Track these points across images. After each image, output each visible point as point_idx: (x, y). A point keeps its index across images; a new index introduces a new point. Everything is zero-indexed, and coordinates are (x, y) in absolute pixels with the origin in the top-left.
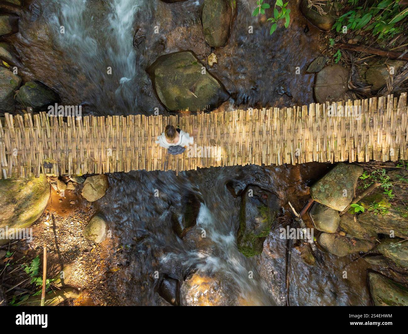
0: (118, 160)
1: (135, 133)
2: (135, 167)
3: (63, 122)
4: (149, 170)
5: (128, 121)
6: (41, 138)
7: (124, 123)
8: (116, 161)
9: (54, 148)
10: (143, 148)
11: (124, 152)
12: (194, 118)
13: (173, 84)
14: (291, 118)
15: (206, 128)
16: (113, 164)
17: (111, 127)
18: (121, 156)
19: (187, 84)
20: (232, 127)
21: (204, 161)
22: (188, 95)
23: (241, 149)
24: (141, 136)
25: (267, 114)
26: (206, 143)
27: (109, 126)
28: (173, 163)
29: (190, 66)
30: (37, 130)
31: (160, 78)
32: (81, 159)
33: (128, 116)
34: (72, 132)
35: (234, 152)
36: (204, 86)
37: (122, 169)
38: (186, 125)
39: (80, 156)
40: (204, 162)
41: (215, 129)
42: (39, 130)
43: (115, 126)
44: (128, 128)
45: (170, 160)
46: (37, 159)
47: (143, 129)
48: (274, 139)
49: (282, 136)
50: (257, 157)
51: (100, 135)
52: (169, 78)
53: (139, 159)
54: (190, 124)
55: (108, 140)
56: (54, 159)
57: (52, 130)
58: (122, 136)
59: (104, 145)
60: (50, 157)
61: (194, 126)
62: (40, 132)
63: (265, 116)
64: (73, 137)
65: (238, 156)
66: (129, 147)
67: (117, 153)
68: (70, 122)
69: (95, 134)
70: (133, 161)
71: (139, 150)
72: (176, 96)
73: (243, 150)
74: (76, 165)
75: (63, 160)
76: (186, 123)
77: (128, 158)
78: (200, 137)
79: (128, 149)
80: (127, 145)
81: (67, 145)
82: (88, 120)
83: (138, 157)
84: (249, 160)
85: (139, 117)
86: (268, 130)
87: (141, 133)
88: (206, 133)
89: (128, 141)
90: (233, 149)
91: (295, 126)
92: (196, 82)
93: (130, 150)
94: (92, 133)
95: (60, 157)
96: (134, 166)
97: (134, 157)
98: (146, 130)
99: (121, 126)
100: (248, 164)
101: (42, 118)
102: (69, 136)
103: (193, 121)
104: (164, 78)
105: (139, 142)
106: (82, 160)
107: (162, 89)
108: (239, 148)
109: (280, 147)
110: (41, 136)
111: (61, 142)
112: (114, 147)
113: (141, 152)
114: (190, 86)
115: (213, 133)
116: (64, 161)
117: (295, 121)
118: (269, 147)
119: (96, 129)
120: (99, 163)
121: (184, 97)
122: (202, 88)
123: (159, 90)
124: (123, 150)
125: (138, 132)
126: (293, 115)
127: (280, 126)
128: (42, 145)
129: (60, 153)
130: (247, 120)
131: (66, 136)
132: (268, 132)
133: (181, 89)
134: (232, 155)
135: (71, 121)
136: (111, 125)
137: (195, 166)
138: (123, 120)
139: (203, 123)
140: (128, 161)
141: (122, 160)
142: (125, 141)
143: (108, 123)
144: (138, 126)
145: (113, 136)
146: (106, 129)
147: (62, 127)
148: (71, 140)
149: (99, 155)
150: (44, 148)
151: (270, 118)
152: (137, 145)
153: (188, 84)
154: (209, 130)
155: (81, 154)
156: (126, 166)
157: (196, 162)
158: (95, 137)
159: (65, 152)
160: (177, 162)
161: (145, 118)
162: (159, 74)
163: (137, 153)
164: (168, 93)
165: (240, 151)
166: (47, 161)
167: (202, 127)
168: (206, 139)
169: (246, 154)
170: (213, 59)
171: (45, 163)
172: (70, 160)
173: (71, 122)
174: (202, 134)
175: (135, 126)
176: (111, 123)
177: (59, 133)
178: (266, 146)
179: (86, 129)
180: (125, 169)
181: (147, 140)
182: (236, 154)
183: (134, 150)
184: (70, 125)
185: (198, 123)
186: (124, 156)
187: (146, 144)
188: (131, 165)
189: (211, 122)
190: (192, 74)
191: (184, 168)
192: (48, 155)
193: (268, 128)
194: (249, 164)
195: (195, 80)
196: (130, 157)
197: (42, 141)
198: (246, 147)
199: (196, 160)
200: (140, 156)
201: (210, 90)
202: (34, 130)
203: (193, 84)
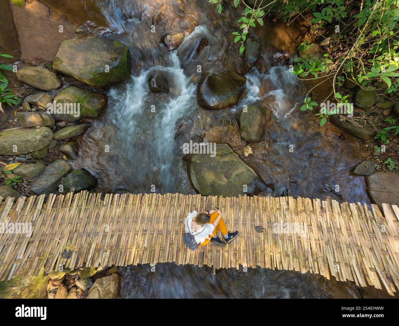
0: (145, 246)
1: (170, 213)
2: (164, 257)
3: (100, 200)
4: (180, 263)
5: (164, 200)
6: (73, 219)
7: (160, 201)
8: (143, 248)
9: (81, 230)
10: (177, 232)
11: (154, 236)
12: (235, 200)
13: (209, 170)
14: (359, 216)
15: (249, 213)
16: (139, 253)
17: (146, 206)
18: (150, 242)
19: (222, 171)
20: (280, 215)
21: (248, 256)
22: (223, 181)
23: (296, 246)
24: (176, 217)
25: (324, 206)
26: (249, 232)
27: (145, 204)
28: (209, 256)
29: (226, 155)
30: (72, 210)
31: (197, 164)
32: (105, 244)
33: (165, 195)
34: (105, 211)
35: (287, 249)
36: (240, 173)
37: (148, 260)
38: (227, 207)
39: (105, 241)
40: (248, 258)
41: (260, 215)
42: (74, 210)
43: (150, 205)
44: (163, 207)
45: (206, 251)
46: (59, 246)
47: (179, 209)
48: (340, 240)
49: (352, 238)
50: (321, 263)
51: (133, 215)
52: (205, 164)
53: (170, 246)
54: (231, 207)
55: (139, 221)
56: (76, 246)
57: (87, 209)
58: (156, 216)
59: (135, 226)
60: (73, 243)
61: (235, 209)
62: (74, 213)
63: (322, 208)
64: (105, 217)
65: (293, 256)
66: (161, 230)
67: (147, 237)
68: (106, 201)
69: (128, 214)
70: (162, 249)
71: (172, 234)
72: (211, 181)
73: (298, 248)
74: (97, 254)
75: (86, 246)
76: (226, 205)
77: (157, 245)
78: (243, 224)
79: (160, 233)
80: (159, 227)
81: (96, 226)
82: (125, 198)
83: (168, 244)
84: (310, 265)
85: (177, 196)
86: (329, 226)
87: (176, 213)
88: (249, 219)
89: (161, 223)
90: (285, 244)
91: (368, 227)
92: (231, 169)
93: (162, 234)
94: (126, 212)
95: (84, 243)
96: (162, 256)
97: (164, 244)
98: (182, 210)
99: (157, 205)
100: (309, 272)
101: (81, 197)
102: (101, 216)
103: (234, 203)
104: (200, 164)
105: (173, 224)
106: (105, 247)
107: (197, 173)
108: (294, 245)
109: (354, 255)
110: (74, 216)
111: (91, 223)
112: (144, 229)
113: (174, 238)
114: (226, 172)
115: (258, 220)
116: (86, 248)
117: (365, 221)
118: (335, 251)
119: (130, 208)
120: (123, 251)
121: (219, 182)
122: (237, 175)
123: (194, 175)
124: (153, 234)
125: (173, 213)
126: (360, 213)
127: (346, 224)
128: (70, 228)
129: (86, 236)
130: (299, 210)
131: (98, 216)
132: (329, 229)
133: (217, 175)
134: (284, 253)
135: (108, 198)
136: (147, 203)
137: (237, 262)
138: (160, 198)
139: (245, 207)
140: (157, 248)
141: (150, 248)
142: (158, 223)
143: (143, 202)
144: (174, 205)
145: (146, 216)
146: (141, 207)
147: (97, 206)
148: (102, 220)
149: (127, 239)
150: (71, 231)
151: (329, 212)
152: (170, 227)
153: (224, 170)
154: (253, 216)
155: (107, 238)
156: (154, 255)
157: (237, 257)
158: (127, 217)
159: (91, 236)
160: (215, 255)
161: (183, 197)
162: (196, 160)
163: (169, 239)
164: (203, 177)
165: (295, 249)
166: (68, 248)
167: (244, 212)
168: (250, 227)
169: (304, 255)
170: (248, 151)
171: (65, 251)
172: (93, 246)
173: (108, 200)
174: (244, 220)
175: (172, 205)
176: (147, 201)
177: (92, 213)
178: (332, 248)
179: (120, 207)
180: (151, 260)
181: (181, 222)
182: (290, 252)
183: (165, 234)
184: (106, 203)
185: (240, 207)
186: (153, 242)
187: (180, 227)
188: (159, 255)
189: (255, 206)
190: (228, 162)
191: (223, 265)
192: (71, 240)
193: (329, 224)
194: (311, 272)
195: (230, 167)
196: (160, 243)
197: (71, 223)
198: (303, 245)
199: (237, 254)
200: (171, 242)
201: (246, 178)
202: (70, 210)
203: (229, 171)
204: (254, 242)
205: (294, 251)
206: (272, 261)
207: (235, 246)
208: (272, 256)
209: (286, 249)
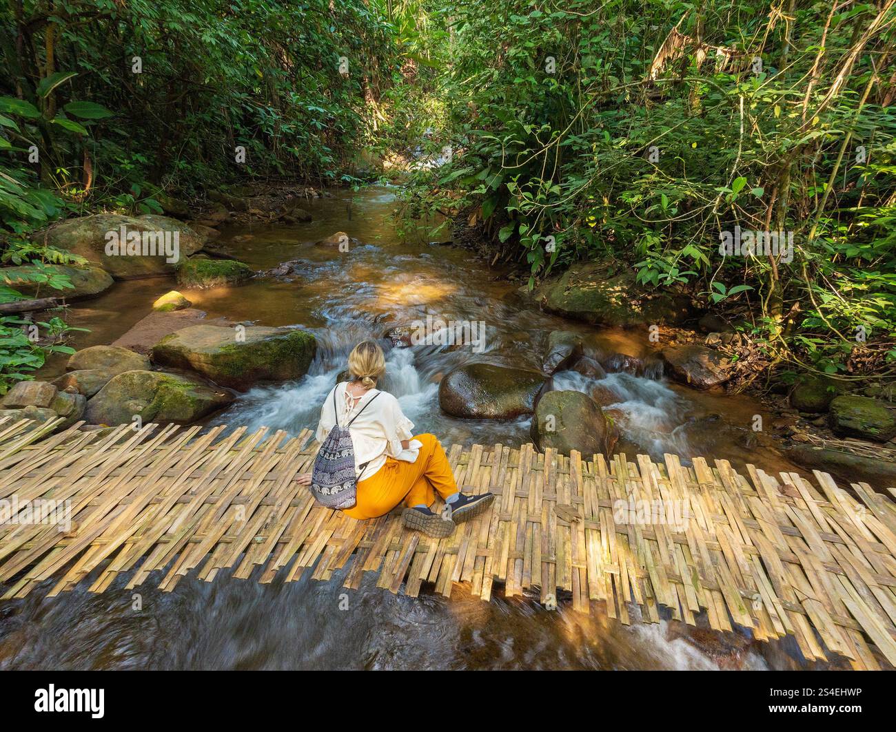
204: (552, 533)
205: (698, 569)
206: (618, 592)
207: (483, 538)
208: (617, 579)
209: (667, 561)
